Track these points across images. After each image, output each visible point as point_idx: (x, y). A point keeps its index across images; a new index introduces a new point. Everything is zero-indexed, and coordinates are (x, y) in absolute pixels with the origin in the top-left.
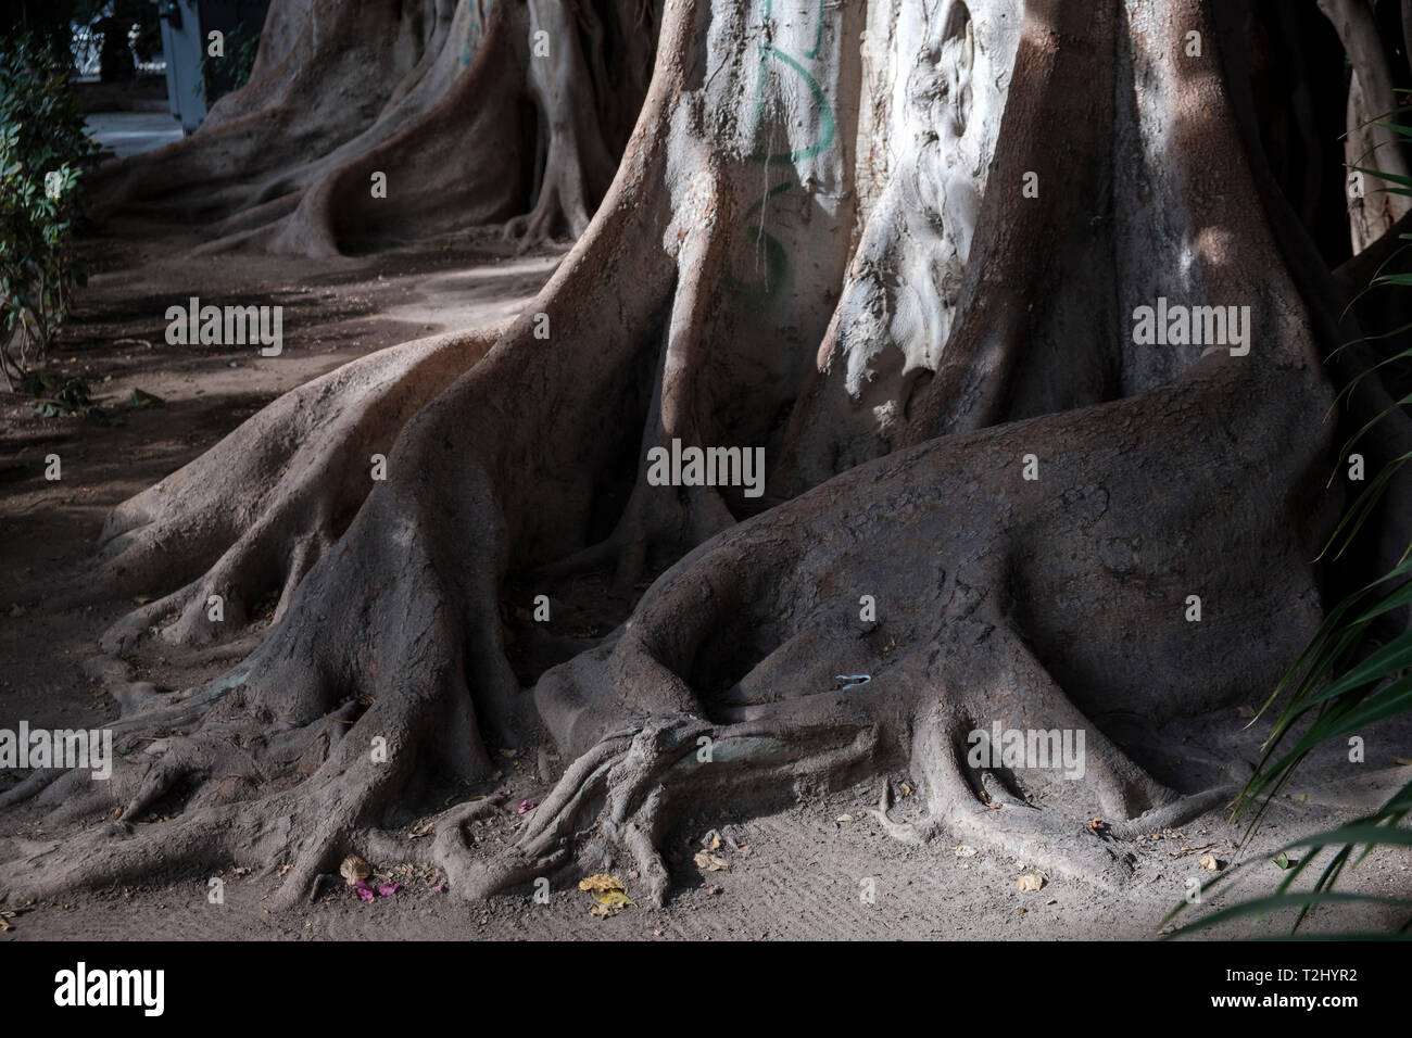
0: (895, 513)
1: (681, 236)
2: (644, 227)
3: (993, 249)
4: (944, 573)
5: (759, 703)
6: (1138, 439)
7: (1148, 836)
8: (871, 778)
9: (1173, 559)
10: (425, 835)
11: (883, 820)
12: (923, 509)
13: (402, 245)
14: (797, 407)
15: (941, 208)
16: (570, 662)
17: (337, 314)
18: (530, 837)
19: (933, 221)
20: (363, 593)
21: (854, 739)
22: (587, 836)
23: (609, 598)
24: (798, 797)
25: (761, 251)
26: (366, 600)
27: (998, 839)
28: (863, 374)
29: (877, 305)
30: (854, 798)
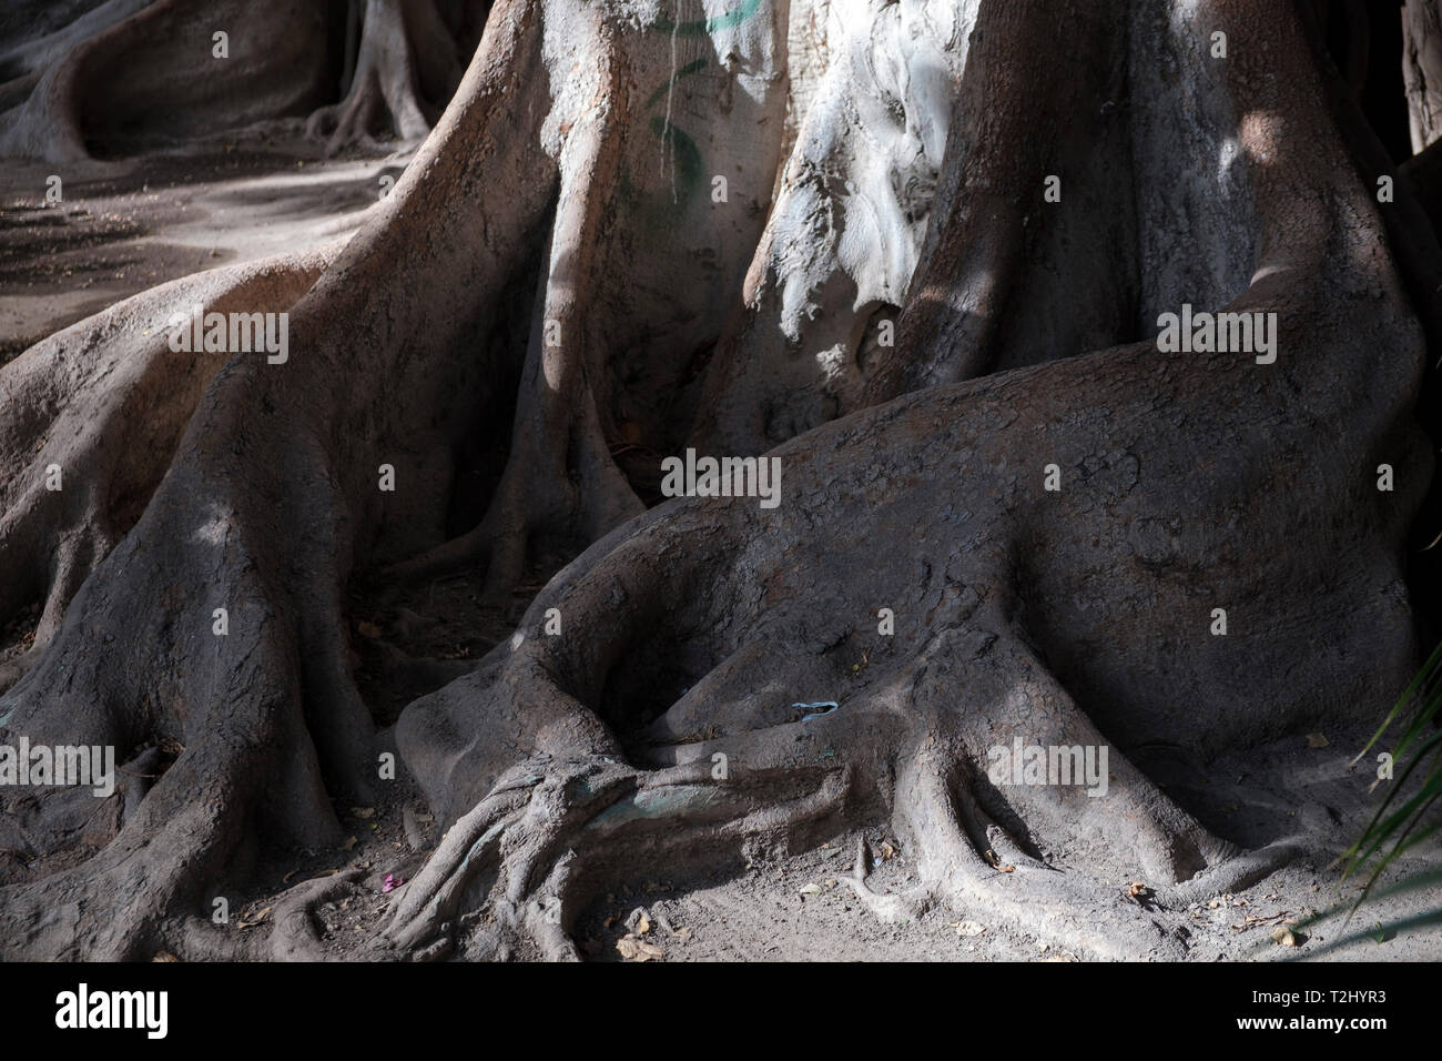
0: (863, 490)
1: (564, 130)
2: (515, 119)
3: (978, 144)
4: (929, 566)
5: (693, 740)
6: (1176, 389)
7: (1203, 903)
8: (842, 836)
9: (1223, 545)
10: (261, 924)
11: (860, 890)
12: (900, 484)
13: (172, 146)
14: (719, 352)
15: (902, 91)
16: (441, 691)
17: (91, 236)
18: (400, 923)
19: (892, 110)
20: (162, 605)
21: (819, 785)
22: (476, 920)
23: (481, 608)
24: (748, 862)
25: (667, 149)
26: (168, 614)
27: (1011, 911)
28: (801, 310)
29: (821, 219)
30: (820, 862)
